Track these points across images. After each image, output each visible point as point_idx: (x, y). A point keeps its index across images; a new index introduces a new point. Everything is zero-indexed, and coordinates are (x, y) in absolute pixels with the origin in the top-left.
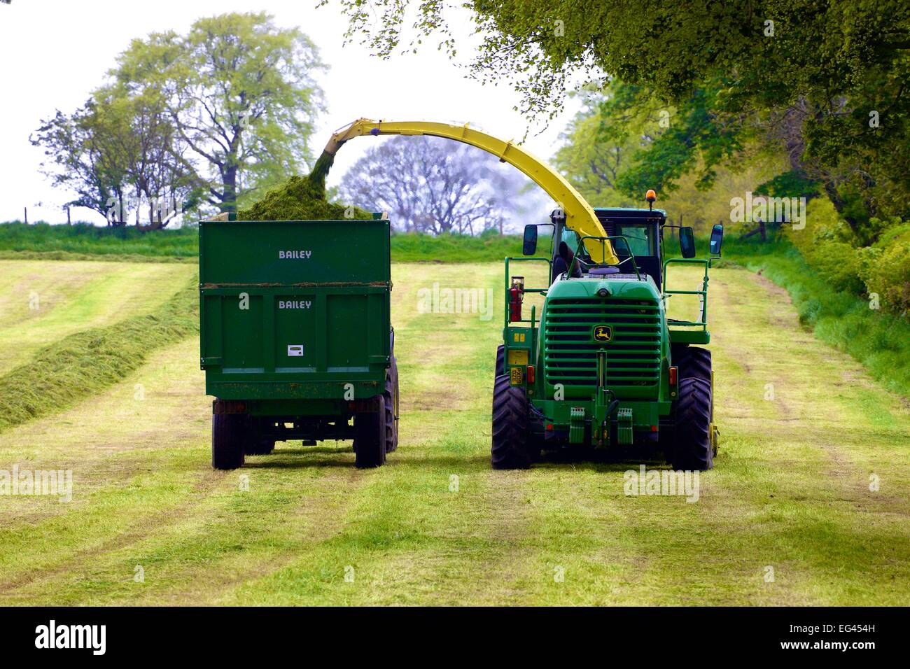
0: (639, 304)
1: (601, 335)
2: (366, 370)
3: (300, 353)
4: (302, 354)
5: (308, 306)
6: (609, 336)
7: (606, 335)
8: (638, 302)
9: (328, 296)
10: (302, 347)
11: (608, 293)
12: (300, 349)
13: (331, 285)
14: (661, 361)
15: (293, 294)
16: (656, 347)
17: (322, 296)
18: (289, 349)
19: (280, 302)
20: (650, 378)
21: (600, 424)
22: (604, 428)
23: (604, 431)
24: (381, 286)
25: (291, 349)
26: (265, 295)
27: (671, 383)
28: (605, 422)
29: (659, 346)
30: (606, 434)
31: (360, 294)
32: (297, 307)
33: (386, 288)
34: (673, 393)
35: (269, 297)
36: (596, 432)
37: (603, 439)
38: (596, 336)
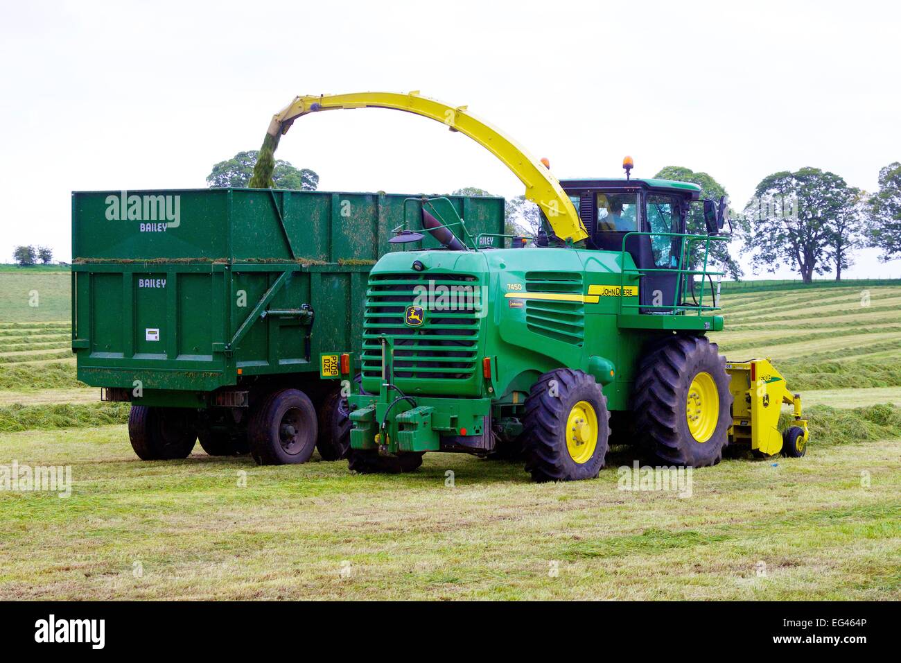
0: (463, 280)
1: (413, 317)
2: (208, 358)
3: (156, 337)
4: (158, 339)
5: (164, 284)
6: (421, 318)
7: (417, 317)
8: (463, 276)
9: (177, 274)
10: (157, 330)
11: (423, 268)
12: (156, 333)
13: (179, 262)
14: (478, 349)
15: (150, 271)
16: (473, 332)
17: (172, 274)
18: (147, 333)
19: (141, 281)
20: (466, 370)
21: (380, 425)
22: (385, 431)
23: (385, 435)
24: (222, 263)
25: (150, 332)
26: (124, 273)
27: (486, 376)
28: (384, 424)
29: (478, 330)
30: (388, 438)
31: (205, 271)
32: (154, 286)
33: (227, 265)
34: (490, 388)
35: (128, 274)
36: (377, 436)
37: (385, 444)
38: (408, 319)
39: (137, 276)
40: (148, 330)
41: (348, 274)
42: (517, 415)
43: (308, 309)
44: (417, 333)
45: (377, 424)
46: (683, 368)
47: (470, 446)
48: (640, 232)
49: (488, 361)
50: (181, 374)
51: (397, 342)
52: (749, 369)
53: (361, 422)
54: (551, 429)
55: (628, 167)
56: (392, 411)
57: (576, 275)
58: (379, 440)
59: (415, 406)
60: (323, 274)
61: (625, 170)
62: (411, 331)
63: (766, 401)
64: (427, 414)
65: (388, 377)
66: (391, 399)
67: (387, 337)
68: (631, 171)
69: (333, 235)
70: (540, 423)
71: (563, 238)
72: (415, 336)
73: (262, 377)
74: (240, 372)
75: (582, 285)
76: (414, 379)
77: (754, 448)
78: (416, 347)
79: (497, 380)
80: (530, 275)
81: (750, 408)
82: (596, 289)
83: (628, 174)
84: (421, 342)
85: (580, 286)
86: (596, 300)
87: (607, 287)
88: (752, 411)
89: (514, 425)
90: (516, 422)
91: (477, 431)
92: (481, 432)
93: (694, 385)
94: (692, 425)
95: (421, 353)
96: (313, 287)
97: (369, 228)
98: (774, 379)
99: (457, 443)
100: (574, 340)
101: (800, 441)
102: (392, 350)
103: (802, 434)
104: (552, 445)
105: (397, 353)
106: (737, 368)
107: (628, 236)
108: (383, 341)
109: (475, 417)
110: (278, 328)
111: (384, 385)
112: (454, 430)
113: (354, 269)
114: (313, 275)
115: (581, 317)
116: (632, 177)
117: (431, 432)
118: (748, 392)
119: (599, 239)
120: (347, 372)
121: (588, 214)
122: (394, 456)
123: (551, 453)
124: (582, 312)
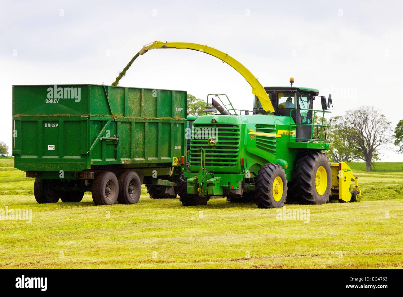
0: (232, 127)
1: (212, 141)
2: (79, 157)
3: (53, 149)
4: (54, 150)
5: (57, 126)
6: (215, 142)
8: (232, 126)
9: (64, 121)
10: (54, 146)
13: (65, 116)
14: (239, 154)
15: (51, 120)
16: (237, 148)
17: (61, 121)
18: (49, 147)
19: (46, 124)
20: (233, 163)
21: (200, 184)
22: (202, 187)
23: (202, 188)
24: (85, 117)
25: (50, 147)
26: (38, 121)
27: (242, 165)
28: (202, 184)
29: (238, 147)
30: (203, 190)
31: (78, 120)
32: (52, 127)
33: (88, 117)
34: (244, 170)
35: (40, 121)
36: (198, 189)
37: (202, 192)
38: (210, 142)
39: (44, 122)
40: (49, 146)
41: (131, 123)
42: (251, 182)
43: (117, 137)
44: (213, 148)
45: (198, 184)
46: (314, 164)
47: (235, 193)
48: (296, 109)
49: (243, 159)
50: (65, 164)
51: (207, 152)
52: (338, 166)
53: (191, 183)
54: (267, 188)
55: (292, 82)
56: (205, 179)
57: (273, 126)
58: (199, 190)
59: (213, 177)
60: (121, 122)
61: (291, 83)
62: (211, 147)
63: (345, 179)
64: (219, 180)
65: (203, 165)
66: (204, 174)
67: (203, 149)
68: (293, 84)
69: (125, 105)
70: (263, 186)
71: (266, 110)
72: (212, 149)
73: (100, 166)
74: (92, 163)
75: (275, 130)
76: (212, 167)
77: (340, 198)
78: (213, 154)
79: (246, 167)
80: (257, 125)
81: (339, 182)
82: (280, 132)
83: (292, 85)
84: (215, 152)
85: (274, 131)
86: (280, 136)
87: (284, 131)
88: (340, 183)
89: (249, 186)
90: (250, 185)
91: (238, 187)
92: (239, 188)
93: (318, 172)
94: (317, 188)
95: (215, 156)
96: (118, 128)
97: (138, 103)
98: (348, 170)
99: (230, 192)
100: (272, 152)
101: (358, 196)
102: (205, 155)
103: (358, 193)
104: (268, 194)
105: (207, 156)
106: (333, 165)
107: (292, 110)
108: (202, 151)
109: (237, 181)
110: (105, 145)
111: (202, 168)
112: (229, 187)
113: (133, 121)
114: (118, 122)
115: (275, 143)
116: (294, 86)
117: (220, 187)
118: (337, 175)
119: (279, 111)
120: (183, 163)
121: (274, 101)
122: (205, 197)
123: (267, 197)
124: (275, 141)
